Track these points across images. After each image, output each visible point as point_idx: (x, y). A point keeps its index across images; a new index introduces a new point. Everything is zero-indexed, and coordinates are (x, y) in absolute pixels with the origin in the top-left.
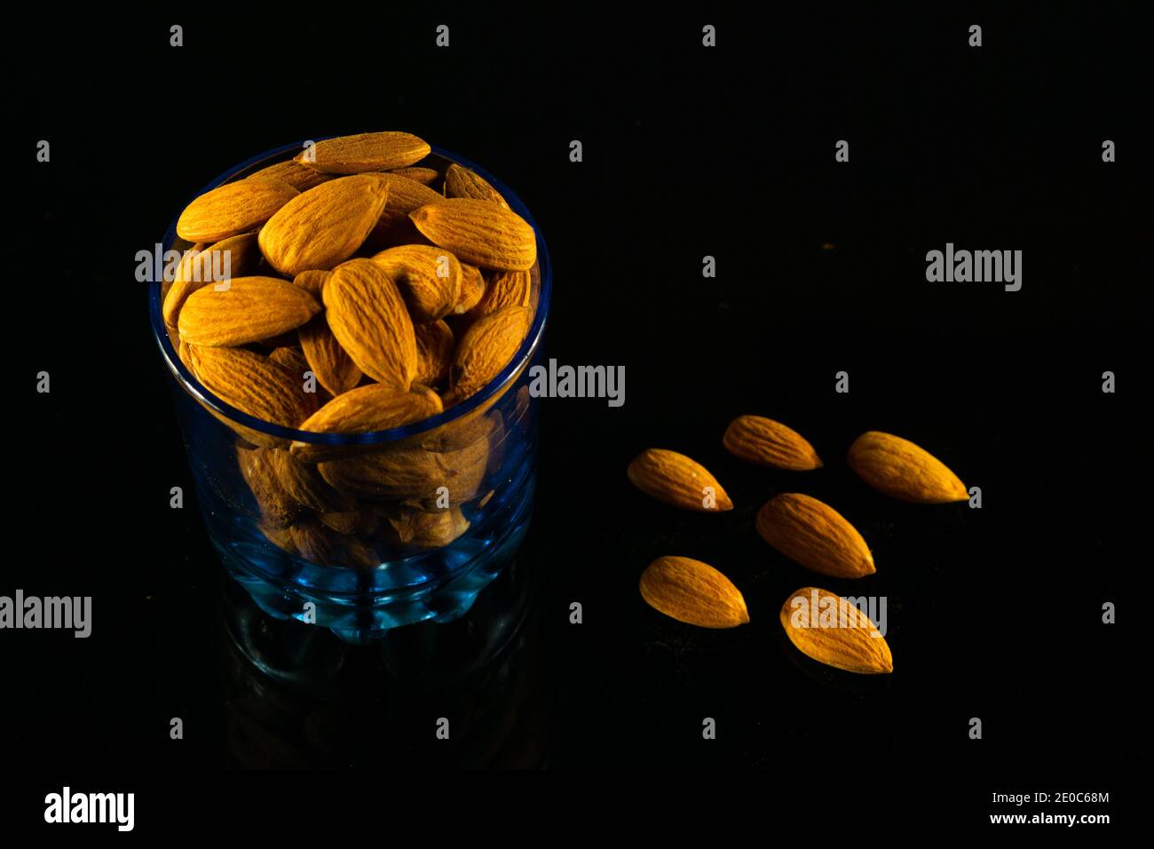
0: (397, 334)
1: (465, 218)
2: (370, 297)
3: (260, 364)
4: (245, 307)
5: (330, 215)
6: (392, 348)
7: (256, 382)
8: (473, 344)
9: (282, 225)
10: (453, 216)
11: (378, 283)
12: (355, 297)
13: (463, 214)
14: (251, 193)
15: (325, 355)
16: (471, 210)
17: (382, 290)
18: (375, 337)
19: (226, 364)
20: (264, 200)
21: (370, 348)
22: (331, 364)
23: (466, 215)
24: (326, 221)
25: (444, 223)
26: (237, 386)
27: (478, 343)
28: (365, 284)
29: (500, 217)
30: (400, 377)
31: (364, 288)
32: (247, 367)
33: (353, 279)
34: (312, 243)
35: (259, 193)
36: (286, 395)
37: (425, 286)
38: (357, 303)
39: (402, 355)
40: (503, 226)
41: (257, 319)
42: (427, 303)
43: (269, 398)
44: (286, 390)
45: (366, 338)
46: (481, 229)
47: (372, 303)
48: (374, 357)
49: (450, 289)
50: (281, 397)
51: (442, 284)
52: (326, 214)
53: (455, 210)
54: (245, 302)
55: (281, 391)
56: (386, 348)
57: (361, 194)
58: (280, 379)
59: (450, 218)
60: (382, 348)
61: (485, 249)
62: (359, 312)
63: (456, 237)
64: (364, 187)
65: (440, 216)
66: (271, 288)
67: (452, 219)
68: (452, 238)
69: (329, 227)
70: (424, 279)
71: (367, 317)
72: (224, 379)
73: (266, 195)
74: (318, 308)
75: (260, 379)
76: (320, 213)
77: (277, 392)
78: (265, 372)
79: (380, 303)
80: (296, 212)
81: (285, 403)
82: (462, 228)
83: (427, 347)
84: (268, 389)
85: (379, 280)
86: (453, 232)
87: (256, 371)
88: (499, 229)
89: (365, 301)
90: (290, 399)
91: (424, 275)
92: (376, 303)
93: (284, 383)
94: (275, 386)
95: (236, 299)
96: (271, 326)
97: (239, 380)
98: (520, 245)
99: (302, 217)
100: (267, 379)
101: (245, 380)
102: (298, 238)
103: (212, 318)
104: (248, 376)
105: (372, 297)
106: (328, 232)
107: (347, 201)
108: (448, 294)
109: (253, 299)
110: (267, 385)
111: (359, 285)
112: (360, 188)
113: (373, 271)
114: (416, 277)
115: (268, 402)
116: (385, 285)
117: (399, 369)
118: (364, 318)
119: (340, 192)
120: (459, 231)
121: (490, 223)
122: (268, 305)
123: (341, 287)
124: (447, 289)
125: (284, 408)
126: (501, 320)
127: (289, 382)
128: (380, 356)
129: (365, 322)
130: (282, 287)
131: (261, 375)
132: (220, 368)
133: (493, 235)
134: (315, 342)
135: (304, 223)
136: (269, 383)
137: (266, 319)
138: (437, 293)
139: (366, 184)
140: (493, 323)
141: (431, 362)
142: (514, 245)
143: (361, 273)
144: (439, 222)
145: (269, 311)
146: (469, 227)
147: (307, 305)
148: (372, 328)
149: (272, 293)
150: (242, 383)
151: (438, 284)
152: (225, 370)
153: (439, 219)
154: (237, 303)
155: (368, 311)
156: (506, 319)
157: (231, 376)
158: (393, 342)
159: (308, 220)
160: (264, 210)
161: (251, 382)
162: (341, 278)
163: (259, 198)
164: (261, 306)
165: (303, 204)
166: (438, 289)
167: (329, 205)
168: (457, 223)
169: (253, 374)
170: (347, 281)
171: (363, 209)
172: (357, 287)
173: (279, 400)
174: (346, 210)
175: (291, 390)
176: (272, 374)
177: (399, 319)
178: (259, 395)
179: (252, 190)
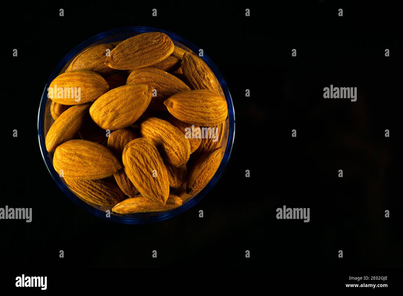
0: (159, 182)
1: (192, 108)
2: (145, 163)
3: (94, 182)
4: (85, 167)
5: (124, 108)
6: (157, 190)
7: (93, 190)
8: (196, 178)
9: (100, 110)
10: (186, 108)
11: (149, 154)
12: (138, 164)
13: (190, 106)
14: (84, 88)
15: (125, 182)
16: (195, 104)
17: (151, 158)
18: (149, 185)
19: (78, 181)
20: (91, 93)
21: (146, 190)
22: (128, 186)
23: (193, 107)
24: (123, 110)
25: (181, 111)
26: (84, 191)
27: (199, 177)
28: (143, 156)
29: (210, 104)
30: (161, 201)
31: (142, 160)
32: (88, 184)
33: (137, 154)
34: (116, 120)
35: (88, 88)
36: (107, 195)
37: (172, 154)
38: (139, 167)
39: (162, 192)
40: (211, 110)
41: (91, 173)
42: (174, 162)
43: (99, 197)
44: (107, 193)
45: (144, 185)
46: (200, 113)
47: (147, 166)
48: (148, 194)
49: (184, 158)
50: (105, 196)
51: (181, 155)
52: (122, 108)
53: (187, 104)
54: (85, 165)
55: (105, 194)
56: (154, 190)
57: (139, 96)
58: (104, 189)
59: (184, 108)
60: (152, 190)
61: (202, 121)
62: (140, 172)
63: (187, 117)
64: (141, 92)
65: (179, 107)
66: (97, 157)
67: (186, 109)
68: (185, 118)
69: (124, 113)
70: (172, 150)
71: (144, 174)
72: (77, 187)
73: (92, 90)
74: (121, 167)
75: (94, 189)
76: (119, 107)
77: (103, 194)
78: (96, 186)
79: (150, 166)
80: (107, 104)
81: (107, 198)
82: (191, 114)
83: (174, 173)
84: (99, 193)
85: (150, 152)
86: (186, 115)
87: (93, 186)
88: (209, 112)
89: (143, 166)
90: (109, 197)
91: (172, 148)
92: (149, 166)
93: (106, 190)
94: (102, 192)
95: (80, 162)
96: (98, 177)
97: (84, 189)
98: (220, 115)
99: (110, 107)
100: (98, 190)
101: (87, 189)
102: (109, 118)
103: (69, 169)
104: (89, 188)
105: (146, 163)
106: (124, 115)
107: (132, 101)
108: (184, 160)
109: (88, 164)
110: (98, 191)
111: (140, 158)
112: (139, 94)
113: (146, 148)
114: (168, 148)
115: (99, 198)
116: (153, 155)
117: (160, 198)
118: (143, 175)
119: (129, 96)
120: (189, 115)
121: (204, 109)
122: (96, 167)
123: (131, 159)
124: (183, 158)
125: (107, 200)
126: (210, 162)
127: (108, 190)
128: (151, 194)
129: (144, 177)
130: (102, 156)
131: (95, 188)
132: (75, 183)
133: (207, 115)
134: (120, 176)
135: (111, 111)
136: (99, 191)
137: (95, 174)
138: (178, 159)
139: (142, 91)
140: (206, 166)
141: (176, 180)
142: (216, 117)
143: (141, 151)
144: (179, 110)
145: (96, 170)
146: (194, 113)
147: (115, 166)
148: (147, 180)
149: (97, 160)
150: (86, 190)
151: (179, 155)
152: (78, 184)
153: (179, 109)
154: (80, 164)
155: (145, 171)
156: (212, 161)
157: (81, 187)
158: (157, 186)
159: (113, 110)
160: (91, 98)
161: (90, 191)
162: (131, 154)
163: (88, 92)
164: (92, 167)
165: (110, 100)
166: (179, 157)
167: (123, 103)
168: (188, 111)
169: (91, 187)
170: (134, 156)
171: (140, 104)
172: (139, 159)
173: (104, 197)
174: (132, 105)
175: (110, 193)
176: (100, 187)
177: (160, 172)
178: (95, 195)
179: (84, 86)
